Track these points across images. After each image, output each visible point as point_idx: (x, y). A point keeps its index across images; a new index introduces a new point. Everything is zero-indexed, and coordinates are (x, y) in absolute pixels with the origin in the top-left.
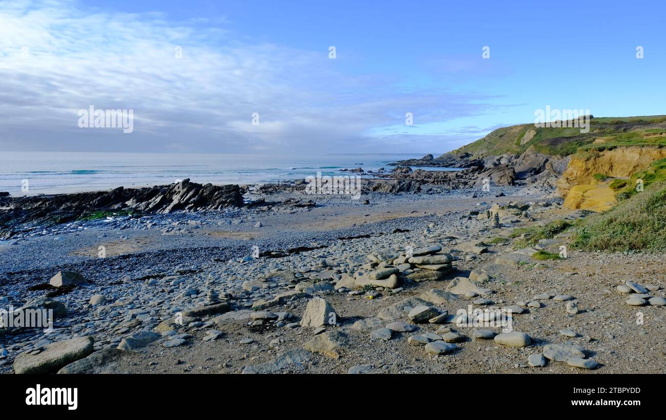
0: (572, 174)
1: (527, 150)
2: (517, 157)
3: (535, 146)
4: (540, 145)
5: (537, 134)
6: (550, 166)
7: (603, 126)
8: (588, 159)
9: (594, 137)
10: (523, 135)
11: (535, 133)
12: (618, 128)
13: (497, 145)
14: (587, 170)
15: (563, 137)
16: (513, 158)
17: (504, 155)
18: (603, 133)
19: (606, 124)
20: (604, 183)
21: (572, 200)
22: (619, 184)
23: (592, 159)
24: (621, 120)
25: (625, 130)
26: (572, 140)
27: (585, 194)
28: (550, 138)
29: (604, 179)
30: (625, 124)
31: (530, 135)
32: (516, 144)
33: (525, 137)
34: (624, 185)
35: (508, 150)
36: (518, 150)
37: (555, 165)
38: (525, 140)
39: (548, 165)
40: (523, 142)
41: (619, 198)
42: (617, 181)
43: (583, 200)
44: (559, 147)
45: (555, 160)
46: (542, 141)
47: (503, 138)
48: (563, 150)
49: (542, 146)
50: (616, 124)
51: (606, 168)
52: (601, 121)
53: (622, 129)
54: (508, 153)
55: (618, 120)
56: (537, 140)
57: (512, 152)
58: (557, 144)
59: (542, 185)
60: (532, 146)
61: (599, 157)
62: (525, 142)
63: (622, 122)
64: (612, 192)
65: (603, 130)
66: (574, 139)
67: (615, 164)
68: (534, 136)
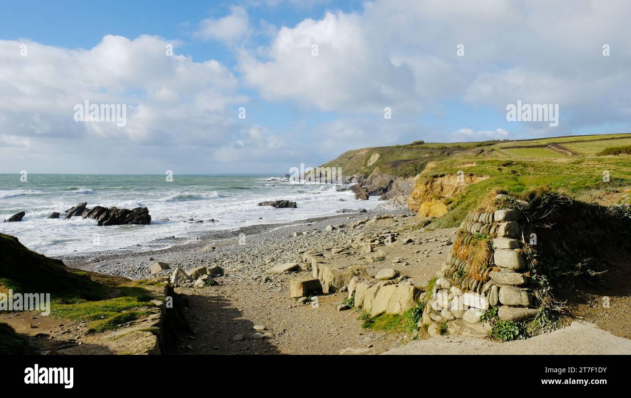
0: (417, 194)
1: (374, 171)
2: (366, 177)
3: (380, 167)
4: (384, 166)
5: (381, 157)
6: (396, 186)
7: (432, 151)
8: (427, 184)
9: (425, 160)
10: (369, 158)
11: (379, 156)
12: (443, 153)
13: (348, 166)
14: (427, 191)
15: (401, 160)
16: (362, 178)
17: (354, 175)
18: (432, 156)
19: (434, 149)
20: (439, 201)
21: (423, 212)
22: (448, 202)
23: (430, 183)
24: (445, 146)
25: (448, 154)
26: (409, 163)
27: (430, 208)
28: (391, 160)
29: (439, 198)
30: (448, 149)
31: (375, 158)
32: (364, 166)
33: (371, 159)
34: (451, 202)
35: (357, 171)
36: (366, 171)
37: (399, 185)
38: (372, 162)
39: (394, 186)
40: (370, 164)
41: (448, 210)
42: (447, 200)
43: (430, 212)
44: (399, 168)
45: (400, 182)
46: (386, 164)
47: (352, 159)
48: (403, 171)
49: (386, 168)
50: (442, 149)
51: (439, 189)
52: (430, 146)
53: (446, 154)
54: (358, 173)
55: (443, 145)
56: (381, 162)
57: (361, 172)
58: (397, 166)
59: (393, 202)
60: (378, 168)
61: (434, 182)
62: (371, 164)
63: (446, 148)
64: (445, 207)
65: (432, 154)
66: (411, 162)
67: (444, 186)
68: (379, 158)
